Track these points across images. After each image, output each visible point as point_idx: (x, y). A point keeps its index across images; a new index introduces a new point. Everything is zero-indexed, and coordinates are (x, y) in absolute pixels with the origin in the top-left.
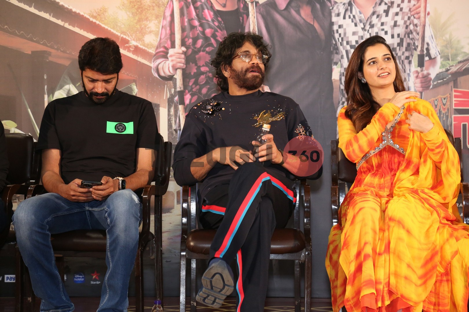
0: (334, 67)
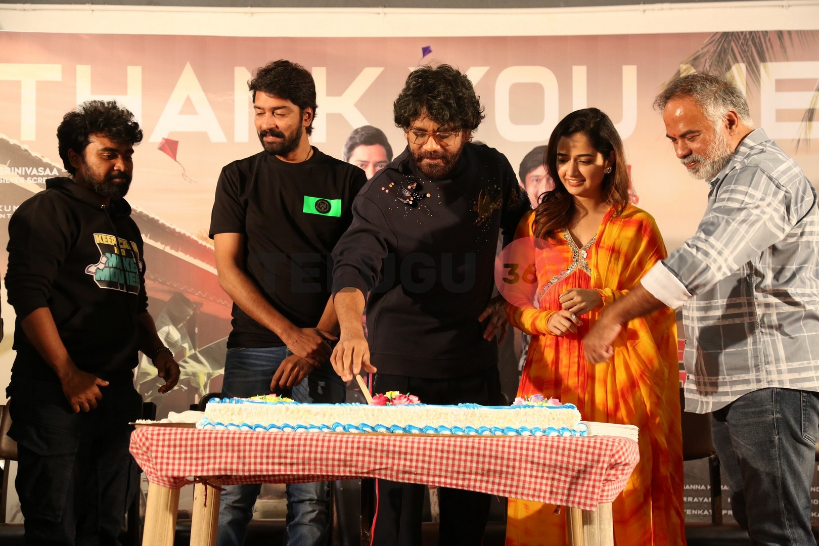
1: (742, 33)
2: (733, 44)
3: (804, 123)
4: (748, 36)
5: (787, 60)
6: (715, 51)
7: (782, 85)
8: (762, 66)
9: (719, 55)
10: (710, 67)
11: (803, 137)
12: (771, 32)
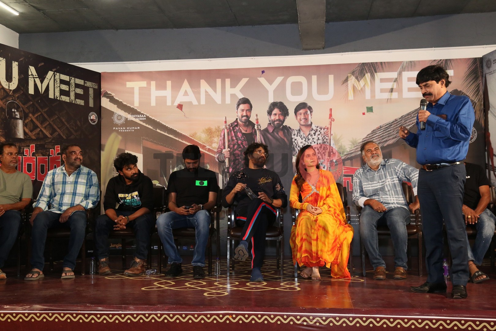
1: (369, 63)
2: (366, 67)
3: (390, 93)
4: (371, 64)
5: (384, 72)
6: (360, 70)
7: (382, 80)
8: (375, 74)
9: (361, 71)
10: (358, 74)
11: (389, 98)
12: (378, 62)
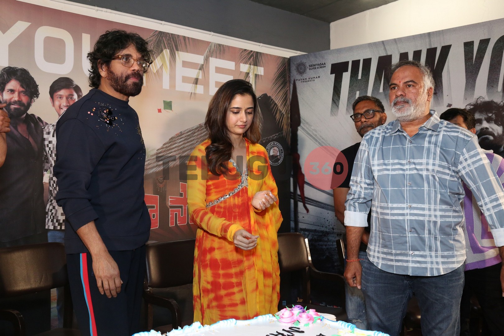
0: (45, 173)
1: (168, 33)
2: (164, 38)
3: (194, 85)
4: (170, 36)
5: (187, 52)
6: (156, 41)
7: (186, 64)
8: (176, 52)
9: (158, 43)
10: (153, 48)
11: (193, 92)
12: (181, 36)
